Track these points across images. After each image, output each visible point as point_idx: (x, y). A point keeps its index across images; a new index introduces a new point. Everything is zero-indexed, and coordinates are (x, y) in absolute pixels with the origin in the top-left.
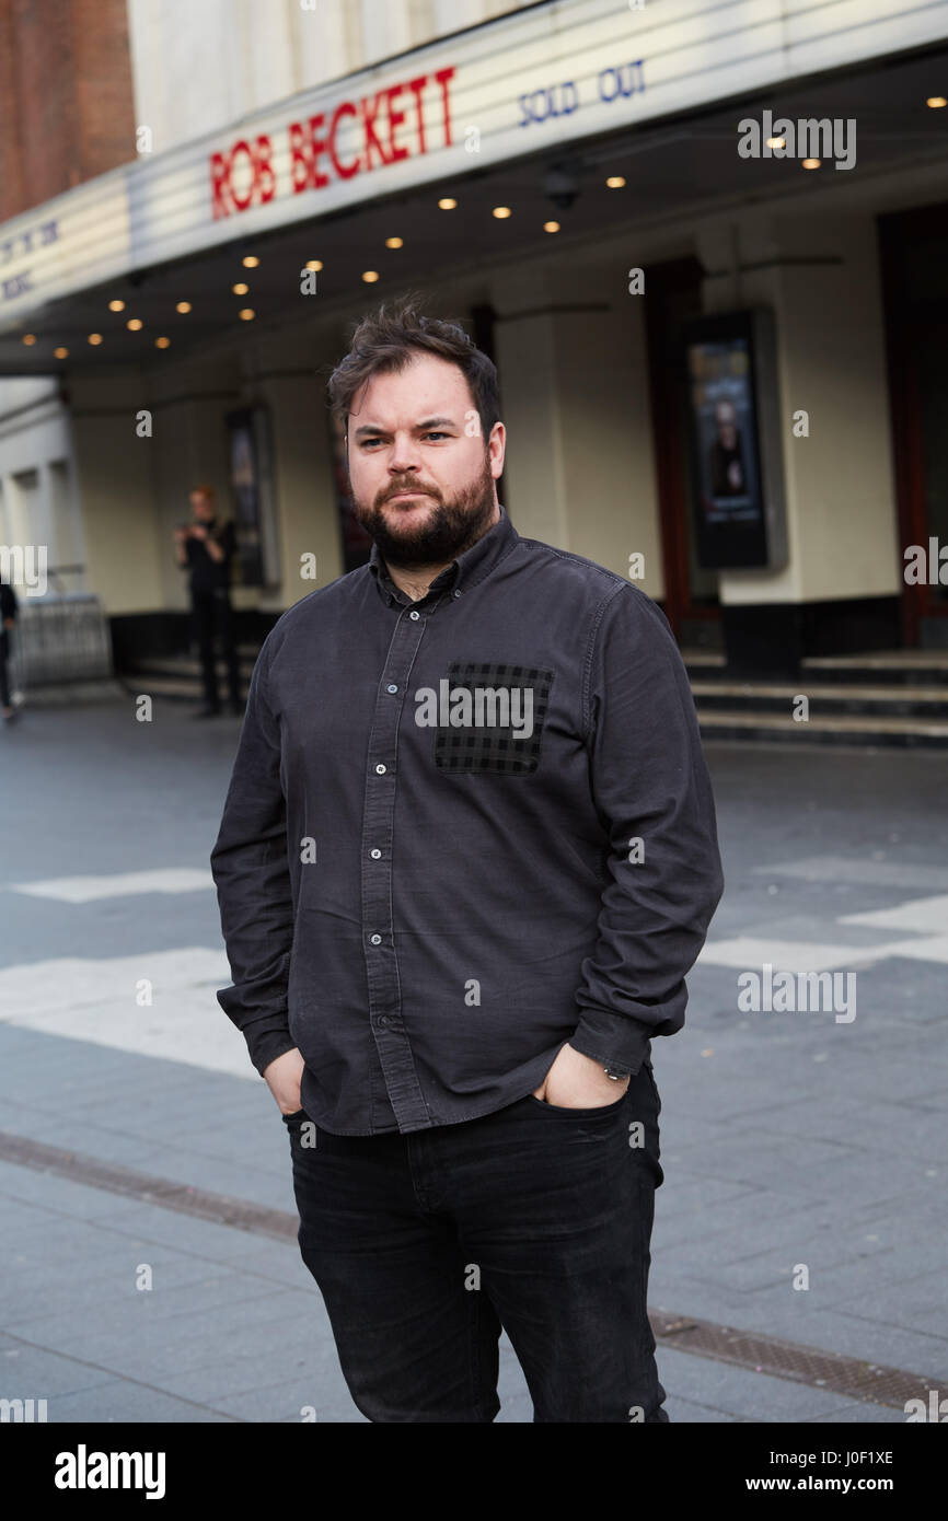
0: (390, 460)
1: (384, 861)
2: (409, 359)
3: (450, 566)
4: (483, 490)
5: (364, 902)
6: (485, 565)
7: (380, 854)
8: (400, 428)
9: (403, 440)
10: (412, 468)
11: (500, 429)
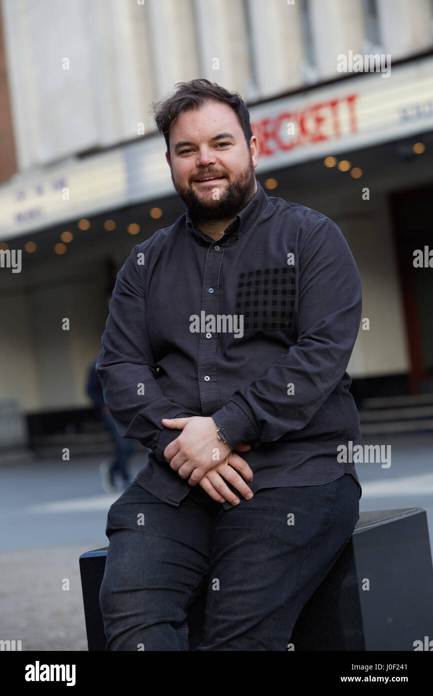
0: (198, 159)
1: (212, 382)
2: (202, 102)
3: (235, 219)
4: (250, 174)
5: (202, 403)
6: (253, 217)
7: (209, 379)
8: (202, 141)
9: (204, 148)
10: (211, 163)
11: (254, 140)
